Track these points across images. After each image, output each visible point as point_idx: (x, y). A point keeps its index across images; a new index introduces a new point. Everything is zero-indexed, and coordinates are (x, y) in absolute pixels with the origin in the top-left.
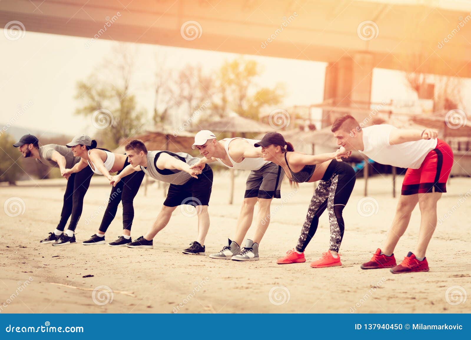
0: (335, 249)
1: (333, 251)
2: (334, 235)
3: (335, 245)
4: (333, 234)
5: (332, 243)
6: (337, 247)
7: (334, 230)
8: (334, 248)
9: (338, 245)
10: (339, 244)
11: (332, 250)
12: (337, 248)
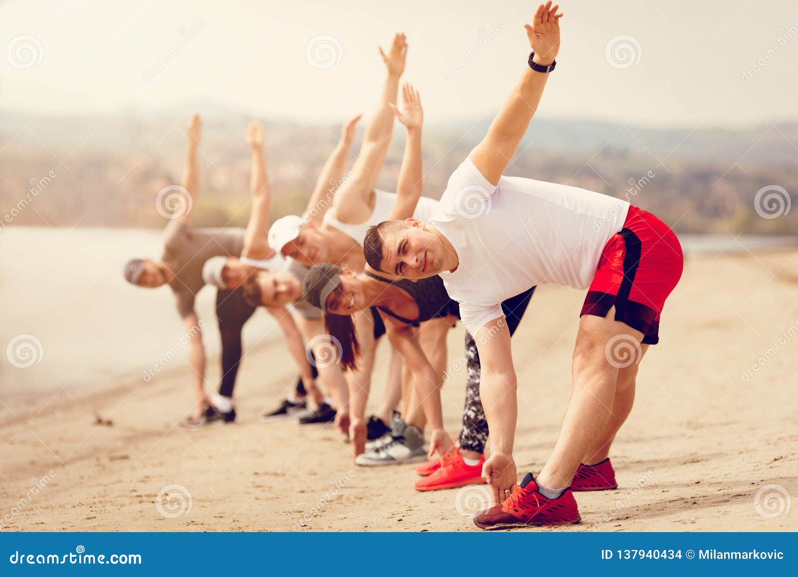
0: (472, 444)
1: (469, 449)
2: (473, 411)
3: (473, 435)
4: (469, 409)
5: (466, 432)
6: (479, 440)
7: (474, 400)
8: (470, 442)
9: (479, 436)
10: (484, 434)
11: (465, 447)
12: (477, 443)
